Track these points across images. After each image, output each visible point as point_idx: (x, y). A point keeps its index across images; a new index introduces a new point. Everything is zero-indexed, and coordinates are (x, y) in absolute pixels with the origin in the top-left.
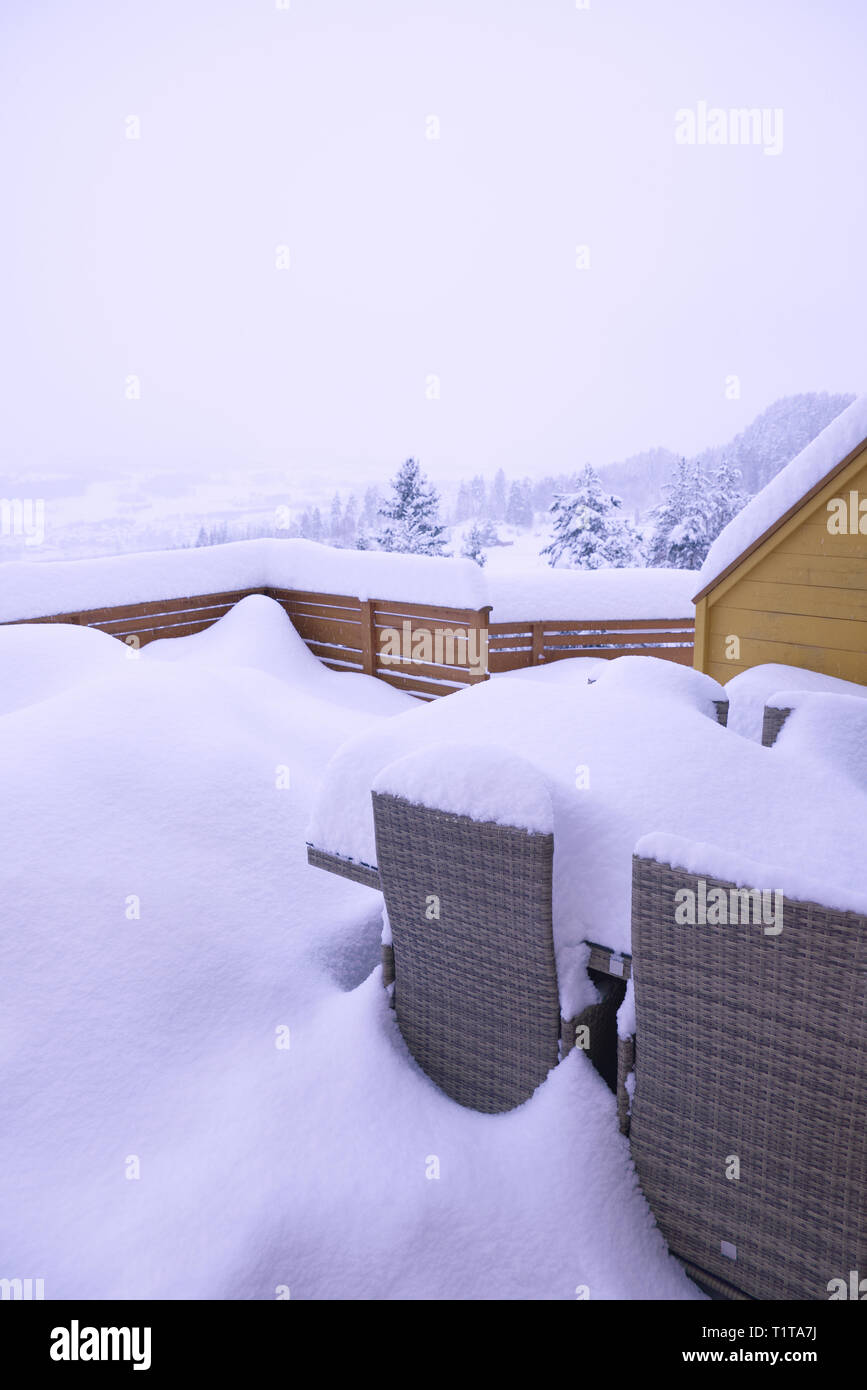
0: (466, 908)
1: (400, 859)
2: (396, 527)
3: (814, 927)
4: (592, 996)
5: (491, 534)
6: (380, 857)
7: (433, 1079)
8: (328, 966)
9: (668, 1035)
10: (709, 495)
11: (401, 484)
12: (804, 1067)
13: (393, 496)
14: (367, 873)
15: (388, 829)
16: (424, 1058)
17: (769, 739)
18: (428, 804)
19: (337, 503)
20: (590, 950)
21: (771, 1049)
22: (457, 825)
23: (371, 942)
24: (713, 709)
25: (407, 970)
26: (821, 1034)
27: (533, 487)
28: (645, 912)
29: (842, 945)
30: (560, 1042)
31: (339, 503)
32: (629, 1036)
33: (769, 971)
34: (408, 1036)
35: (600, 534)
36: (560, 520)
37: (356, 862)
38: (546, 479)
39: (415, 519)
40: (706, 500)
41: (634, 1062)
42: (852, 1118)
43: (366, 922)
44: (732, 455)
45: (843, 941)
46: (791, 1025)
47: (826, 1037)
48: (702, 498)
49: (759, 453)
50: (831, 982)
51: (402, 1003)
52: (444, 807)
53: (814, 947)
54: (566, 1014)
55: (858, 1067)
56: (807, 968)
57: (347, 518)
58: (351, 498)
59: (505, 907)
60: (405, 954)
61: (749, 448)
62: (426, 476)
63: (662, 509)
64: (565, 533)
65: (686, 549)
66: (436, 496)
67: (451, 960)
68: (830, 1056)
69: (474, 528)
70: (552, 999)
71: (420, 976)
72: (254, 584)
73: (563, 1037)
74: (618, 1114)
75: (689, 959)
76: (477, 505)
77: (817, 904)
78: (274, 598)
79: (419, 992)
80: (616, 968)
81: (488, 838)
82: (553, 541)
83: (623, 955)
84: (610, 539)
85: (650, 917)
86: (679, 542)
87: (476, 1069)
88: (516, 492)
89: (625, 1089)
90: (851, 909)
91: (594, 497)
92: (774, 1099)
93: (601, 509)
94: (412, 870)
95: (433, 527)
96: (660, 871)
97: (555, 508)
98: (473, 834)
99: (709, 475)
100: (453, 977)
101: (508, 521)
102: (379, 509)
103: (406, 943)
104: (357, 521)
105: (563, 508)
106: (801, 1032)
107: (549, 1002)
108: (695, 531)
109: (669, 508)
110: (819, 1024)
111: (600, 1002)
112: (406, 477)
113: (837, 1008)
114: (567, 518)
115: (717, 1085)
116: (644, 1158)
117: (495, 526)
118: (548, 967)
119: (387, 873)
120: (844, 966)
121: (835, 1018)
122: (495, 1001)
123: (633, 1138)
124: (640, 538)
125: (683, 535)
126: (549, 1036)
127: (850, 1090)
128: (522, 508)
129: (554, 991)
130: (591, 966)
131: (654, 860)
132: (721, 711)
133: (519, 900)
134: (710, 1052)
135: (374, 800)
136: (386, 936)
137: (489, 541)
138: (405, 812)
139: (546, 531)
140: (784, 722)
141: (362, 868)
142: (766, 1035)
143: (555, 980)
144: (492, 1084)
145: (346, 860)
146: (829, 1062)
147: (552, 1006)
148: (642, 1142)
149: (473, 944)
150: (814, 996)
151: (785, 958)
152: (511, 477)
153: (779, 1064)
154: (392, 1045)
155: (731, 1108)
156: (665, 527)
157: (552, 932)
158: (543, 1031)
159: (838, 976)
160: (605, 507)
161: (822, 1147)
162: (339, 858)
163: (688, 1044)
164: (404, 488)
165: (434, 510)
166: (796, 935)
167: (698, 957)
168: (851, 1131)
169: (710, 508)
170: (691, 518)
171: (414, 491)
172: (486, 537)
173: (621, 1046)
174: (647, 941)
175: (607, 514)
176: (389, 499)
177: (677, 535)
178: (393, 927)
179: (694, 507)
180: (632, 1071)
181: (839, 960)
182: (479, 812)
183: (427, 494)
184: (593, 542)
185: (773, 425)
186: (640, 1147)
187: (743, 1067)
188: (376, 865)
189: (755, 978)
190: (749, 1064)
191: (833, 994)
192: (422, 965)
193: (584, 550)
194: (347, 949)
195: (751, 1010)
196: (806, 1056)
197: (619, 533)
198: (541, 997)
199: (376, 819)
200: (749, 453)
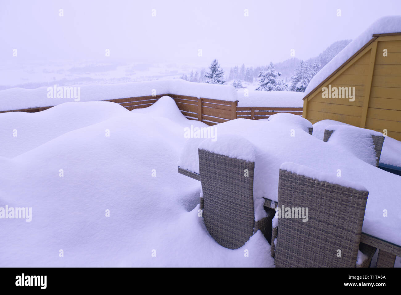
0: (226, 186)
1: (207, 170)
2: (210, 81)
3: (338, 192)
4: (265, 215)
5: (240, 84)
6: (200, 170)
7: (214, 239)
8: (183, 204)
9: (288, 227)
10: (310, 73)
11: (212, 67)
12: (332, 238)
13: (209, 71)
14: (196, 175)
15: (203, 160)
16: (211, 232)
17: (326, 139)
18: (216, 152)
19: (192, 74)
20: (265, 200)
21: (321, 232)
22: (224, 159)
23: (197, 199)
24: (308, 130)
25: (207, 205)
26: (338, 227)
27: (253, 70)
28: (283, 187)
29: (347, 198)
30: (254, 228)
31: (193, 74)
32: (276, 227)
33: (322, 207)
34: (207, 226)
35: (274, 84)
36: (262, 80)
37: (193, 172)
38: (258, 67)
39: (216, 78)
40: (309, 74)
41: (277, 235)
42: (347, 254)
43: (196, 193)
44: (318, 60)
45: (347, 197)
46: (328, 224)
47: (339, 228)
48: (308, 74)
49: (327, 60)
50: (343, 211)
51: (205, 215)
52: (220, 153)
53: (337, 199)
54: (256, 220)
55: (350, 238)
56: (335, 206)
57: (195, 78)
58: (197, 72)
59: (238, 186)
60: (207, 200)
61: (324, 58)
62: (220, 65)
63: (294, 77)
64: (263, 84)
65: (301, 90)
66: (223, 71)
67: (221, 202)
68: (341, 234)
69: (235, 82)
70: (252, 215)
71: (211, 207)
72: (165, 93)
73: (255, 227)
74: (271, 251)
75: (296, 202)
76: (236, 75)
77: (339, 185)
78: (172, 97)
79: (211, 212)
80: (272, 206)
81: (234, 163)
82: (259, 86)
83: (275, 202)
84: (277, 86)
85: (284, 189)
86: (299, 88)
87: (228, 236)
88: (248, 71)
89: (274, 243)
90: (351, 187)
91: (273, 72)
92: (321, 247)
93: (275, 76)
94: (210, 174)
95: (222, 81)
96: (288, 174)
97: (260, 76)
98: (229, 162)
99: (310, 66)
100: (221, 207)
101: (245, 80)
102: (205, 75)
103: (207, 197)
104: (198, 79)
105: (263, 76)
106: (332, 226)
107: (251, 216)
108: (305, 84)
109: (297, 77)
110: (338, 224)
111: (267, 217)
112: (214, 65)
113: (344, 219)
114: (264, 79)
115: (303, 243)
116: (279, 264)
117: (241, 82)
118: (251, 205)
119: (202, 174)
120: (347, 205)
121: (343, 222)
122: (234, 215)
123: (275, 258)
124: (287, 86)
125: (301, 85)
126: (251, 226)
127: (346, 245)
128: (250, 77)
129: (253, 212)
130: (265, 205)
131: (286, 171)
132: (310, 131)
133: (243, 183)
134: (301, 232)
135: (199, 151)
136: (201, 195)
137: (239, 86)
138: (208, 155)
139: (257, 83)
140: (331, 135)
141: (195, 174)
142: (320, 227)
143: (253, 209)
144: (232, 241)
145: (190, 171)
146: (340, 236)
147: (252, 217)
148: (278, 260)
149: (228, 197)
150: (336, 215)
151: (328, 202)
152: (246, 66)
153: (323, 236)
154: (202, 228)
155: (307, 250)
156: (295, 83)
157: (253, 193)
158: (249, 225)
159: (345, 209)
160: (276, 76)
161: (336, 263)
162: (188, 171)
163: (294, 229)
164: (213, 69)
165: (222, 76)
166: (331, 195)
167: (299, 202)
168: (346, 258)
169: (310, 77)
170: (304, 80)
171: (216, 70)
172: (238, 85)
173: (273, 230)
174: (283, 197)
175: (277, 78)
176: (208, 72)
177: (299, 85)
178: (203, 192)
179: (305, 76)
180: (276, 238)
181: (346, 203)
182: (232, 155)
183: (220, 71)
184: (272, 87)
185: (333, 50)
186: (277, 261)
187: (312, 237)
188: (199, 173)
189: (317, 209)
190: (314, 236)
191: (343, 214)
192: (212, 204)
193: (268, 89)
194: (189, 200)
195: (315, 219)
196: (333, 234)
197: (280, 84)
198: (249, 214)
199: (199, 158)
200: (324, 59)
